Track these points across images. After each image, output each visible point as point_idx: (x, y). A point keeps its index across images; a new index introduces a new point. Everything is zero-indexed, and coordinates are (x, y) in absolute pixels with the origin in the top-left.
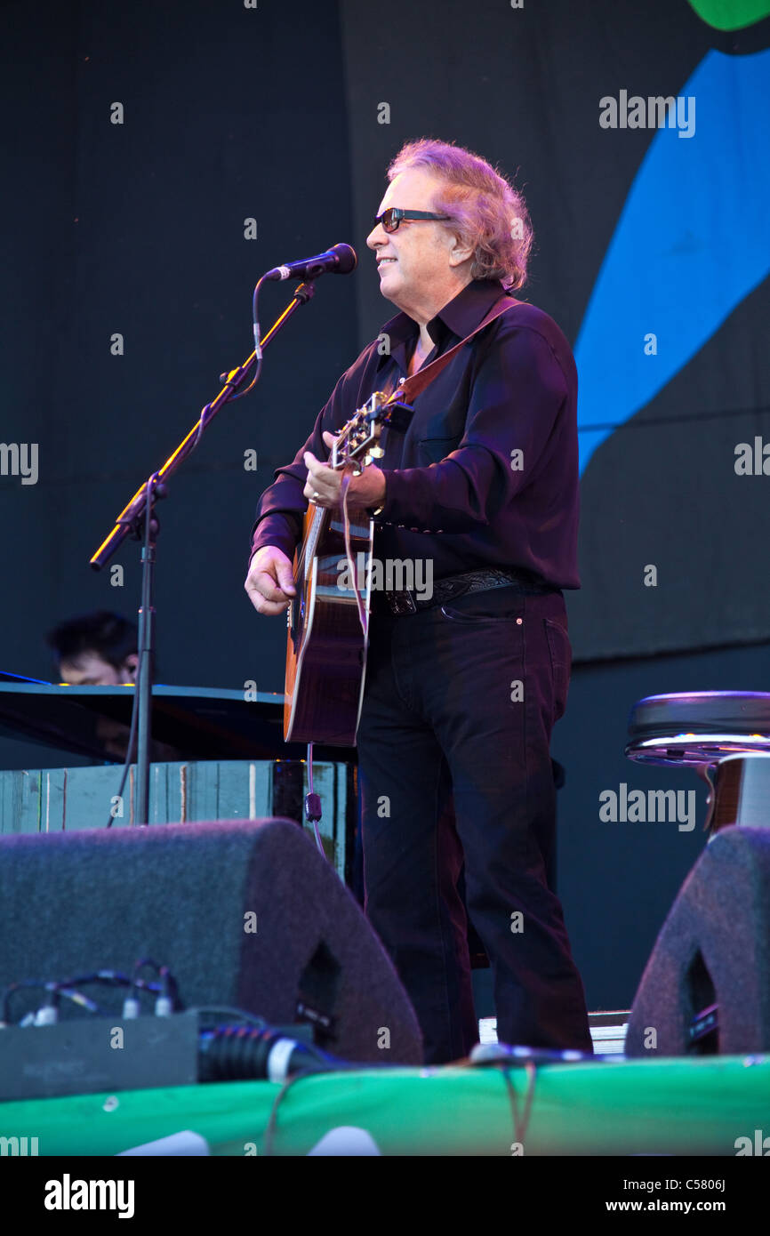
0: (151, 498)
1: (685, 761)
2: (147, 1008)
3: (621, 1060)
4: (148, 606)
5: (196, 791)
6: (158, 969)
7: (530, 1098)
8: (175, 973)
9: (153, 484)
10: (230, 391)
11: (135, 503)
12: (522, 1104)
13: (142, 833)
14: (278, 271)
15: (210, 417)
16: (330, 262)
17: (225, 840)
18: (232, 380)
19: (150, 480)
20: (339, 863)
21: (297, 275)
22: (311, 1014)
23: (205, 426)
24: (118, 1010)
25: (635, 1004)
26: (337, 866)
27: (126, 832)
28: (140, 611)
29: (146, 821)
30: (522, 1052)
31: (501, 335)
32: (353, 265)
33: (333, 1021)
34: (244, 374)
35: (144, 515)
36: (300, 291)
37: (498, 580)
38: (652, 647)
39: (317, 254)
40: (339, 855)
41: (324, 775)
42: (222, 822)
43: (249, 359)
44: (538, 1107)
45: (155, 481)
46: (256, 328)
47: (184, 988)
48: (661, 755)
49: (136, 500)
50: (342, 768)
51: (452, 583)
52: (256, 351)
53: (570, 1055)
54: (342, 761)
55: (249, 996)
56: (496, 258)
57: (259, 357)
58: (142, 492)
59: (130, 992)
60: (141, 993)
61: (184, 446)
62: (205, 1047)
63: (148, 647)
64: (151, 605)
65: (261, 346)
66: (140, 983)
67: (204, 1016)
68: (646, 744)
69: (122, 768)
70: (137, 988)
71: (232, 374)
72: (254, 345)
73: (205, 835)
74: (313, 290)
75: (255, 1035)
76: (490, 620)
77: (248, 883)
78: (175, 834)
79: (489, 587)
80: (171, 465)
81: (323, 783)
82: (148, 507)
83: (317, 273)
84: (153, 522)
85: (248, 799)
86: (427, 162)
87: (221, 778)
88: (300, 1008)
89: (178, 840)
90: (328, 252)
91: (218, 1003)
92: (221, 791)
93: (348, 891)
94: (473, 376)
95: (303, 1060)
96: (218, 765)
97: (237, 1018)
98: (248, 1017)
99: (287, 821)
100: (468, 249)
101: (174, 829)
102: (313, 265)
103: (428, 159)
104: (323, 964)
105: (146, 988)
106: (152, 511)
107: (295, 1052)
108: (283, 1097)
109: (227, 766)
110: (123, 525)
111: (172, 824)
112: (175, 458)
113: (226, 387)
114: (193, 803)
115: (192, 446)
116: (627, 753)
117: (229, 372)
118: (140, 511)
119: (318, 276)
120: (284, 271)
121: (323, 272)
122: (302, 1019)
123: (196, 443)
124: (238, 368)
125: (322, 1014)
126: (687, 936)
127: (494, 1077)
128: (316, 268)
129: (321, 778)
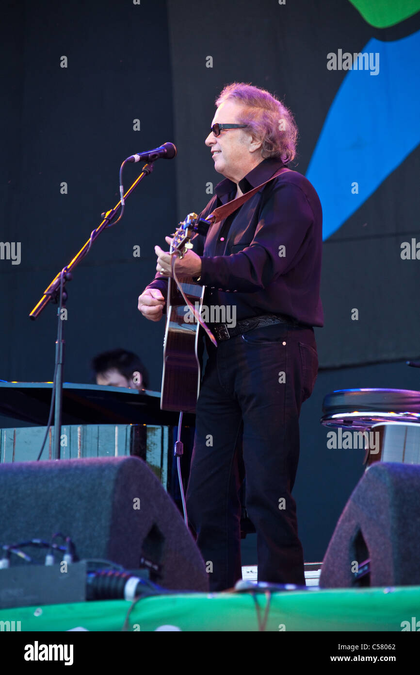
0: (63, 281)
1: (353, 426)
2: (58, 559)
3: (317, 589)
4: (61, 339)
5: (86, 441)
6: (64, 539)
7: (268, 610)
8: (74, 540)
9: (64, 273)
10: (107, 223)
11: (54, 284)
12: (263, 613)
13: (56, 464)
14: (133, 157)
15: (96, 237)
16: (162, 153)
17: (102, 468)
18: (108, 217)
19: (63, 270)
20: (164, 481)
21: (144, 159)
22: (148, 563)
23: (93, 242)
24: (43, 560)
25: (325, 559)
26: (163, 483)
27: (47, 464)
28: (57, 342)
29: (59, 457)
30: (263, 585)
31: (277, 187)
32: (174, 155)
33: (160, 568)
34: (114, 214)
35: (59, 289)
36: (145, 168)
37: (273, 320)
38: (338, 364)
39: (155, 148)
40: (164, 477)
41: (156, 432)
42: (100, 458)
43: (117, 205)
44: (272, 615)
45: (65, 271)
46: (121, 188)
47: (79, 548)
48: (340, 423)
49: (55, 282)
50: (166, 429)
51: (248, 322)
52: (121, 201)
53: (290, 587)
54: (166, 425)
55: (115, 554)
56: (275, 146)
57: (123, 204)
58: (58, 277)
59: (49, 550)
60: (56, 552)
61: (82, 252)
62: (90, 581)
63: (61, 362)
64: (62, 339)
65: (124, 198)
66: (55, 546)
67: (90, 564)
68: (334, 416)
69: (45, 428)
70: (53, 548)
71: (108, 213)
72: (120, 198)
73: (91, 465)
74: (153, 167)
75: (117, 574)
76: (268, 343)
77: (114, 491)
78: (75, 464)
79: (269, 324)
80: (74, 262)
81: (155, 437)
82: (61, 286)
83: (155, 159)
84: (64, 294)
85: (115, 446)
86: (234, 96)
87: (100, 434)
88: (142, 560)
89: (77, 468)
90: (160, 147)
91: (97, 557)
92: (99, 441)
93: (169, 496)
94: (260, 210)
95: (144, 589)
96: (98, 427)
97: (108, 565)
98: (113, 565)
99: (136, 458)
100: (259, 142)
101: (74, 462)
102: (152, 154)
103: (235, 94)
104: (155, 536)
105: (58, 549)
106: (64, 288)
107: (139, 584)
108: (133, 609)
109: (103, 427)
110: (48, 295)
111: (73, 459)
112: (77, 259)
113: (105, 220)
114: (85, 447)
115: (86, 252)
116: (322, 422)
117: (106, 212)
118: (57, 287)
119: (155, 160)
120: (137, 157)
121: (158, 158)
122: (143, 566)
123: (88, 250)
124: (111, 210)
125: (154, 563)
126: (354, 522)
127: (248, 598)
128: (155, 156)
129: (155, 434)
